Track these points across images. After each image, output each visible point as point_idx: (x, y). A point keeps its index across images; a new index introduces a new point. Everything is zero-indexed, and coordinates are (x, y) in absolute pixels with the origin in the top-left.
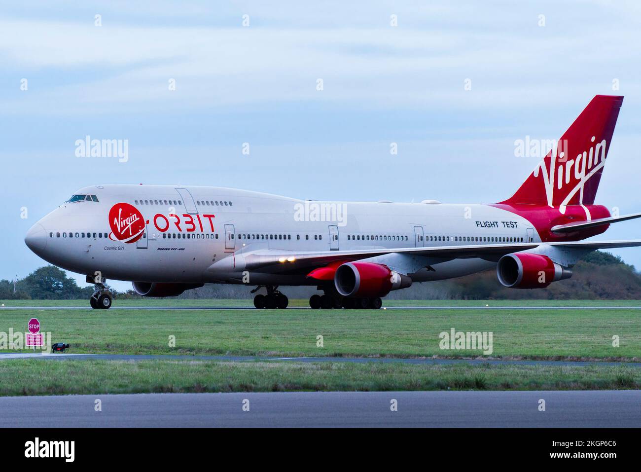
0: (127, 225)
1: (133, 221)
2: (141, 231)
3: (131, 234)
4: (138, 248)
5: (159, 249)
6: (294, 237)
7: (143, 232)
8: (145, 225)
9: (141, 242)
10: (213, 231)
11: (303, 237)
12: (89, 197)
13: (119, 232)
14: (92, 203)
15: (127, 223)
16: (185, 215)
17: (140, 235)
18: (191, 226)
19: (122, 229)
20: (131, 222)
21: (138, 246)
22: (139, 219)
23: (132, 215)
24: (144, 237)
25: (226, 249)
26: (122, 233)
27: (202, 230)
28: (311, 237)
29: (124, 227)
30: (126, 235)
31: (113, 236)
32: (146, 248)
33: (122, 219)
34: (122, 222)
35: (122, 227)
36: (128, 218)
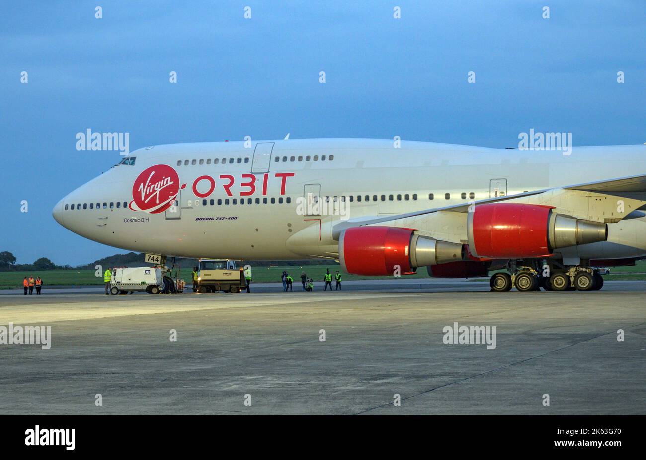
0: (154, 191)
1: (164, 185)
2: (172, 197)
3: (157, 202)
5: (197, 219)
7: (175, 198)
8: (179, 190)
9: (172, 211)
10: (283, 194)
12: (127, 159)
13: (143, 199)
14: (126, 167)
15: (156, 189)
17: (171, 202)
18: (247, 189)
19: (146, 196)
20: (160, 187)
21: (168, 217)
22: (172, 182)
23: (164, 179)
24: (176, 205)
26: (146, 202)
27: (265, 194)
29: (150, 194)
30: (152, 203)
31: (134, 205)
32: (180, 218)
33: (150, 184)
34: (149, 188)
35: (147, 193)
36: (157, 183)
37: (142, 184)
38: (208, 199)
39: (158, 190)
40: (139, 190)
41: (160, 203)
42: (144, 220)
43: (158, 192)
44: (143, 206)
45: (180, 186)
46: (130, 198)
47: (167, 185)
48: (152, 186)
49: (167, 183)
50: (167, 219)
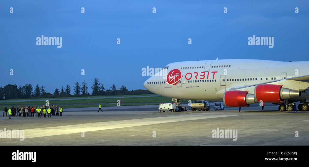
0: (173, 78)
2: (179, 80)
3: (174, 81)
10: (214, 78)
13: (170, 81)
17: (178, 82)
18: (203, 77)
19: (171, 80)
22: (179, 75)
23: (176, 74)
24: (180, 82)
26: (171, 81)
27: (208, 78)
29: (172, 79)
30: (173, 82)
31: (167, 83)
32: (181, 87)
37: (170, 76)
38: (190, 80)
39: (174, 77)
40: (169, 78)
41: (175, 82)
42: (170, 87)
43: (174, 78)
44: (170, 83)
46: (166, 80)
47: (177, 76)
50: (177, 87)
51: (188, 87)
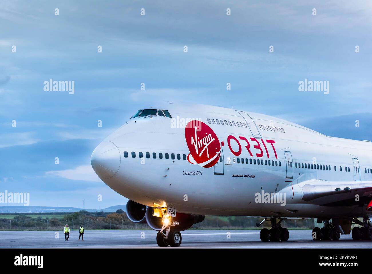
0: (204, 146)
1: (209, 141)
2: (218, 153)
3: (208, 157)
4: (215, 174)
5: (234, 176)
6: (332, 168)
7: (219, 154)
8: (221, 147)
9: (218, 167)
10: (276, 158)
11: (338, 169)
12: (160, 111)
13: (197, 153)
14: (165, 119)
15: (204, 144)
16: (253, 139)
18: (259, 151)
19: (200, 150)
20: (207, 143)
21: (215, 172)
22: (214, 139)
23: (207, 135)
24: (221, 161)
25: (287, 178)
27: (268, 157)
28: (344, 169)
29: (201, 148)
30: (204, 158)
31: (191, 158)
32: (223, 174)
33: (198, 138)
34: (199, 142)
35: (199, 147)
36: (204, 138)
37: (192, 138)
38: (240, 157)
39: (207, 145)
40: (192, 144)
42: (199, 173)
43: (206, 147)
45: (221, 144)
47: (211, 141)
48: (201, 141)
49: (211, 140)
51: (237, 176)
